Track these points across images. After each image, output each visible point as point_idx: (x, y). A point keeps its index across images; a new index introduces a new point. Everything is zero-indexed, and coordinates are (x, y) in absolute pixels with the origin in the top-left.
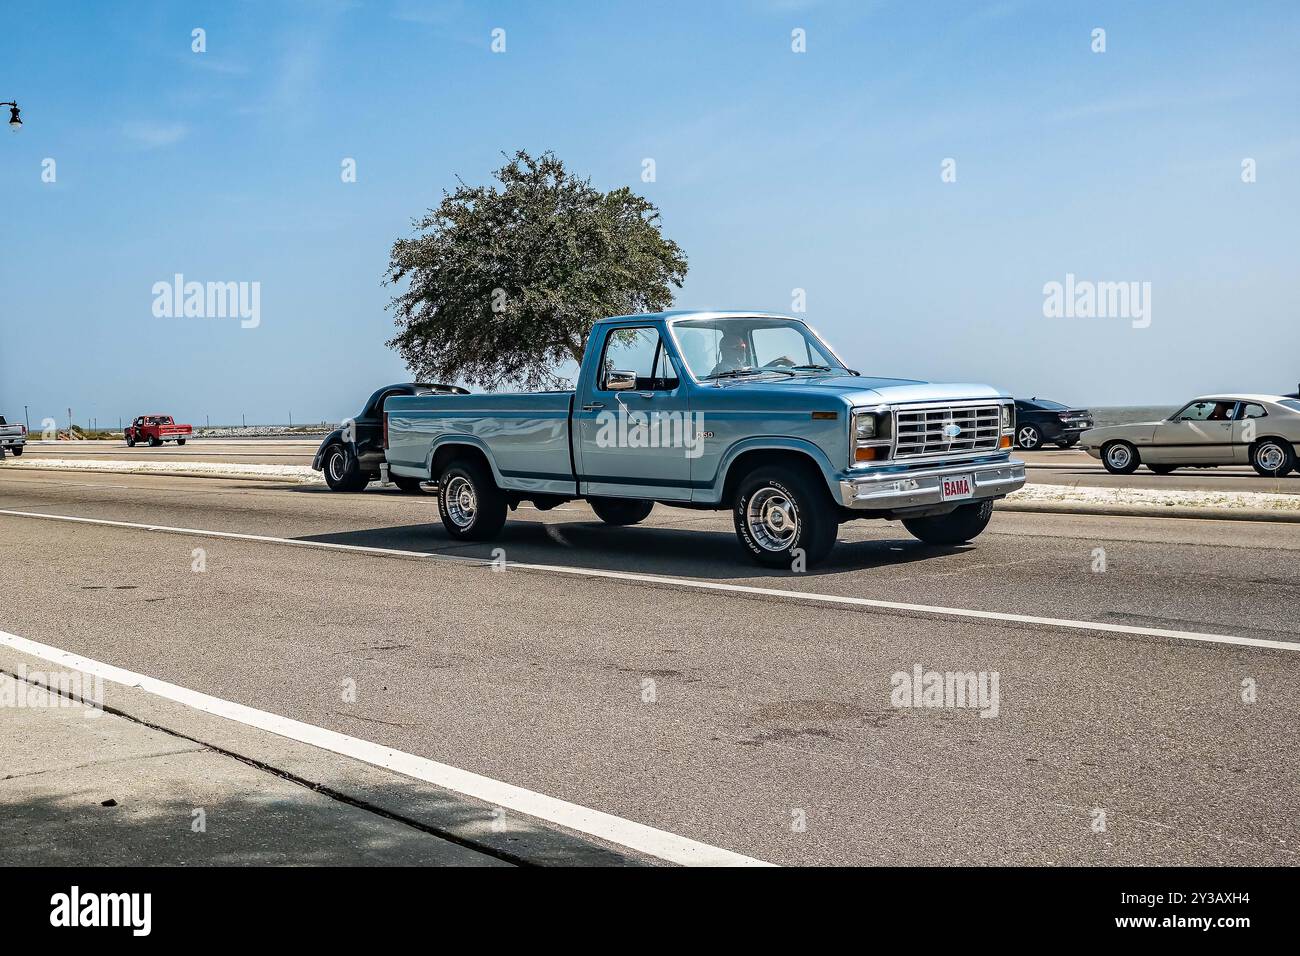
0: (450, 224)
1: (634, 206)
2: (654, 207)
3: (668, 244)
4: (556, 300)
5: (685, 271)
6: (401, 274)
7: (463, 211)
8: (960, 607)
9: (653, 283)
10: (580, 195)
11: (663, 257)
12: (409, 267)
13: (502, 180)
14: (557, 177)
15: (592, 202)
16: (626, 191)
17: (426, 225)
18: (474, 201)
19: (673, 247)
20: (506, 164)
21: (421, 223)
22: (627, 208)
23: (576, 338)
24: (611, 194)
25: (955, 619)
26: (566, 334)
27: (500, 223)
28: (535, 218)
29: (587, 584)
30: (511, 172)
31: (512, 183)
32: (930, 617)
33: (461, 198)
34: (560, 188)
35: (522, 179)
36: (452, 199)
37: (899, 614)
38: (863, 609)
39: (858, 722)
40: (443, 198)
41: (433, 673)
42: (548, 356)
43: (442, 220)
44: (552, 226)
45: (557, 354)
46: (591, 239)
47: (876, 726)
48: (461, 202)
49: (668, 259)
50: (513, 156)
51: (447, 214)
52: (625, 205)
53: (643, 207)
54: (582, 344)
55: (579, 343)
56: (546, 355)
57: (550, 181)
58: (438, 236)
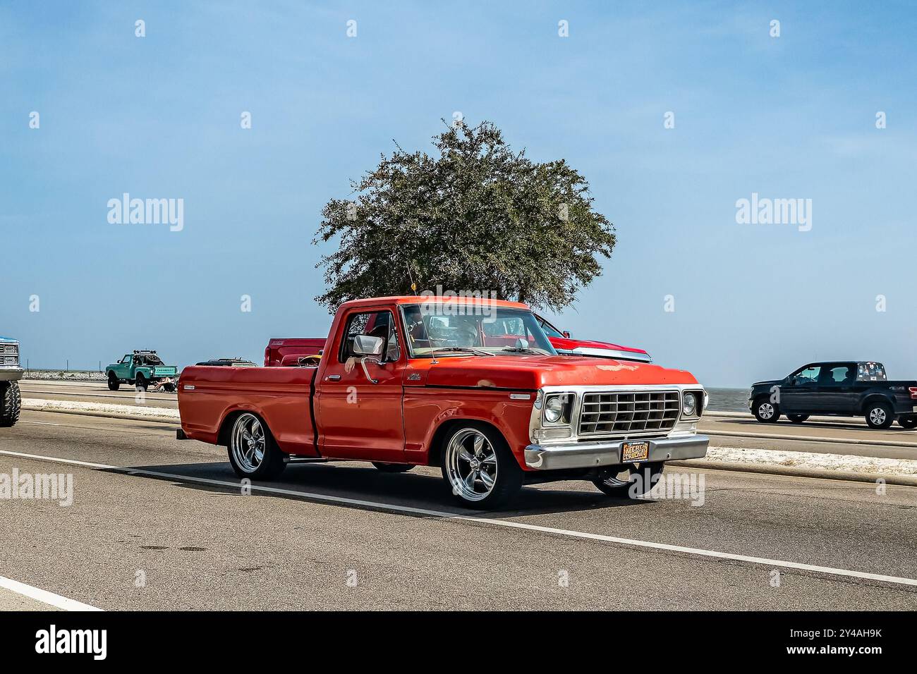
0: (387, 187)
1: (566, 178)
2: (585, 180)
3: (596, 216)
5: (614, 243)
6: (332, 233)
7: (397, 175)
9: (582, 253)
10: (513, 165)
12: (340, 227)
13: (439, 146)
14: (491, 147)
15: (525, 173)
17: (364, 187)
18: (409, 166)
19: (601, 219)
20: (444, 129)
21: (359, 185)
22: (559, 180)
24: (544, 166)
27: (434, 188)
30: (450, 138)
31: (449, 149)
33: (398, 162)
35: (459, 146)
36: (388, 163)
40: (381, 161)
48: (398, 166)
49: (596, 230)
50: (451, 124)
51: (383, 176)
52: (558, 177)
53: (574, 180)
57: (486, 151)
58: (373, 197)
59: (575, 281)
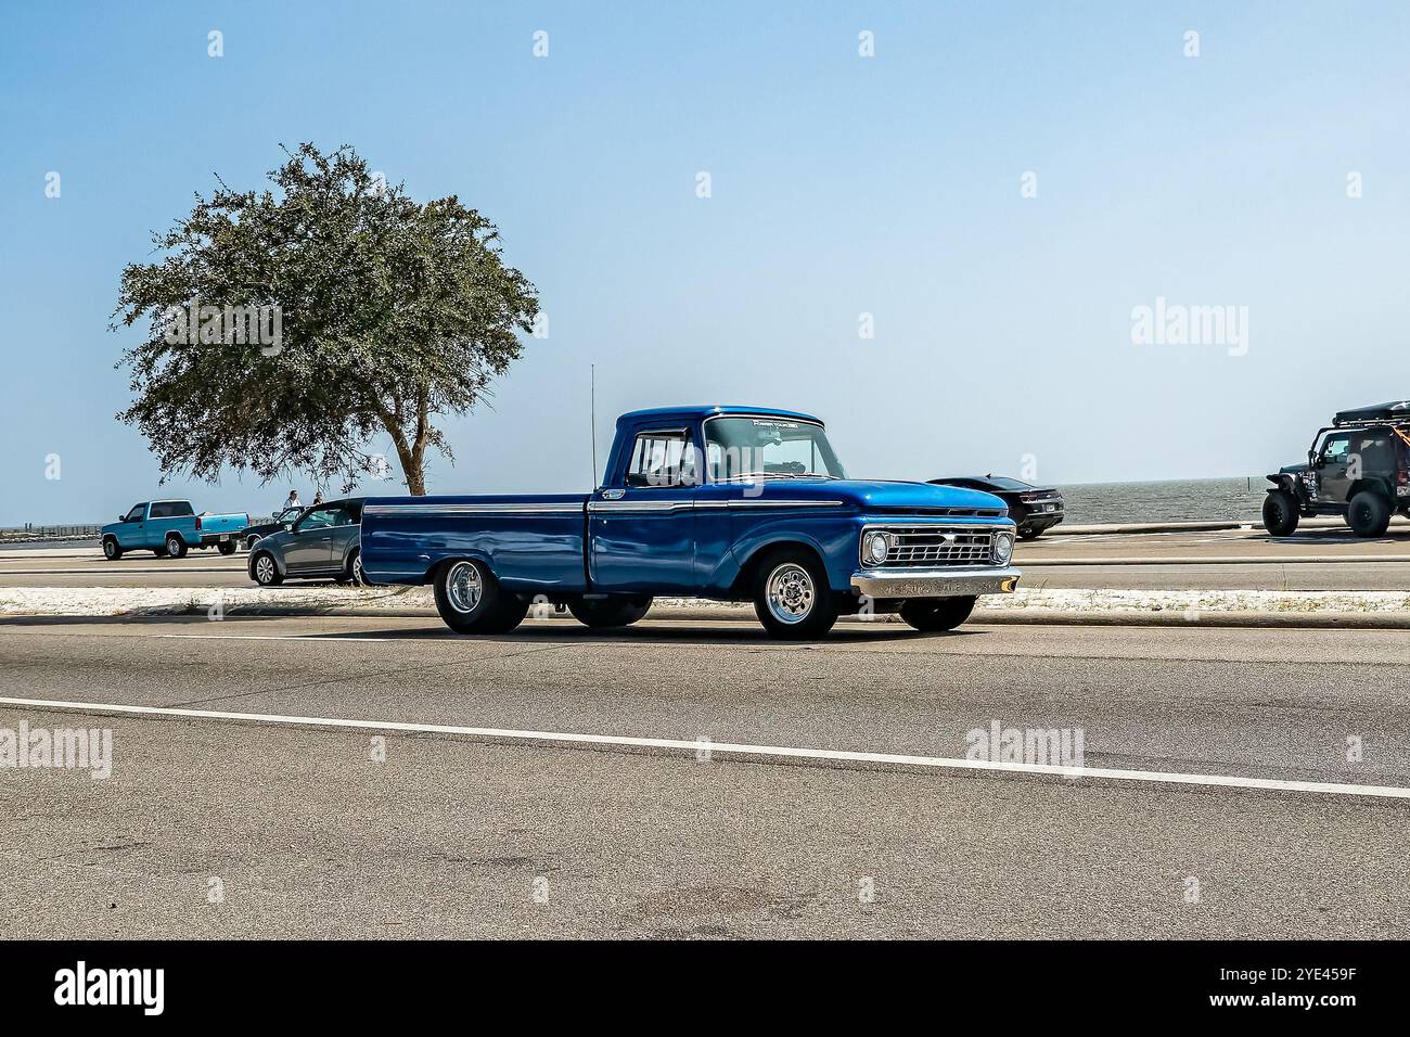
0: (207, 242)
1: (464, 222)
2: (491, 223)
3: (511, 274)
4: (363, 352)
5: (535, 312)
6: (138, 313)
7: (223, 222)
8: (897, 752)
9: (492, 326)
10: (389, 206)
11: (505, 291)
12: (148, 303)
13: (280, 182)
14: (357, 181)
15: (405, 216)
16: (453, 201)
17: (171, 243)
18: (240, 212)
19: (518, 278)
20: (284, 161)
21: (165, 238)
22: (454, 225)
23: (389, 402)
24: (432, 205)
25: (890, 769)
26: (374, 398)
27: (276, 242)
28: (329, 237)
29: (407, 743)
30: (293, 173)
31: (294, 187)
32: (859, 767)
33: (222, 205)
34: (362, 196)
35: (309, 183)
36: (208, 207)
37: (818, 764)
38: (773, 761)
39: (765, 913)
40: (195, 204)
41: (184, 880)
42: (349, 426)
43: (194, 236)
44: (351, 248)
45: (364, 425)
46: (405, 264)
47: (789, 917)
48: (223, 211)
49: (514, 296)
50: (295, 149)
51: (199, 228)
52: (452, 220)
53: (476, 223)
54: (397, 410)
55: (392, 409)
56: (347, 425)
57: (349, 188)
58: (188, 259)
59: (486, 367)
